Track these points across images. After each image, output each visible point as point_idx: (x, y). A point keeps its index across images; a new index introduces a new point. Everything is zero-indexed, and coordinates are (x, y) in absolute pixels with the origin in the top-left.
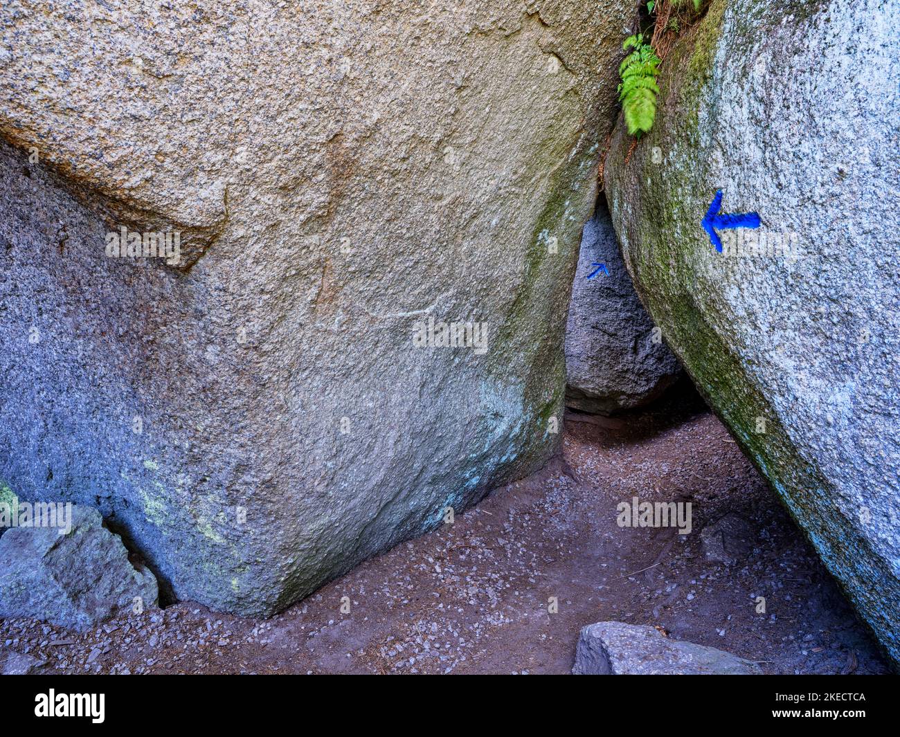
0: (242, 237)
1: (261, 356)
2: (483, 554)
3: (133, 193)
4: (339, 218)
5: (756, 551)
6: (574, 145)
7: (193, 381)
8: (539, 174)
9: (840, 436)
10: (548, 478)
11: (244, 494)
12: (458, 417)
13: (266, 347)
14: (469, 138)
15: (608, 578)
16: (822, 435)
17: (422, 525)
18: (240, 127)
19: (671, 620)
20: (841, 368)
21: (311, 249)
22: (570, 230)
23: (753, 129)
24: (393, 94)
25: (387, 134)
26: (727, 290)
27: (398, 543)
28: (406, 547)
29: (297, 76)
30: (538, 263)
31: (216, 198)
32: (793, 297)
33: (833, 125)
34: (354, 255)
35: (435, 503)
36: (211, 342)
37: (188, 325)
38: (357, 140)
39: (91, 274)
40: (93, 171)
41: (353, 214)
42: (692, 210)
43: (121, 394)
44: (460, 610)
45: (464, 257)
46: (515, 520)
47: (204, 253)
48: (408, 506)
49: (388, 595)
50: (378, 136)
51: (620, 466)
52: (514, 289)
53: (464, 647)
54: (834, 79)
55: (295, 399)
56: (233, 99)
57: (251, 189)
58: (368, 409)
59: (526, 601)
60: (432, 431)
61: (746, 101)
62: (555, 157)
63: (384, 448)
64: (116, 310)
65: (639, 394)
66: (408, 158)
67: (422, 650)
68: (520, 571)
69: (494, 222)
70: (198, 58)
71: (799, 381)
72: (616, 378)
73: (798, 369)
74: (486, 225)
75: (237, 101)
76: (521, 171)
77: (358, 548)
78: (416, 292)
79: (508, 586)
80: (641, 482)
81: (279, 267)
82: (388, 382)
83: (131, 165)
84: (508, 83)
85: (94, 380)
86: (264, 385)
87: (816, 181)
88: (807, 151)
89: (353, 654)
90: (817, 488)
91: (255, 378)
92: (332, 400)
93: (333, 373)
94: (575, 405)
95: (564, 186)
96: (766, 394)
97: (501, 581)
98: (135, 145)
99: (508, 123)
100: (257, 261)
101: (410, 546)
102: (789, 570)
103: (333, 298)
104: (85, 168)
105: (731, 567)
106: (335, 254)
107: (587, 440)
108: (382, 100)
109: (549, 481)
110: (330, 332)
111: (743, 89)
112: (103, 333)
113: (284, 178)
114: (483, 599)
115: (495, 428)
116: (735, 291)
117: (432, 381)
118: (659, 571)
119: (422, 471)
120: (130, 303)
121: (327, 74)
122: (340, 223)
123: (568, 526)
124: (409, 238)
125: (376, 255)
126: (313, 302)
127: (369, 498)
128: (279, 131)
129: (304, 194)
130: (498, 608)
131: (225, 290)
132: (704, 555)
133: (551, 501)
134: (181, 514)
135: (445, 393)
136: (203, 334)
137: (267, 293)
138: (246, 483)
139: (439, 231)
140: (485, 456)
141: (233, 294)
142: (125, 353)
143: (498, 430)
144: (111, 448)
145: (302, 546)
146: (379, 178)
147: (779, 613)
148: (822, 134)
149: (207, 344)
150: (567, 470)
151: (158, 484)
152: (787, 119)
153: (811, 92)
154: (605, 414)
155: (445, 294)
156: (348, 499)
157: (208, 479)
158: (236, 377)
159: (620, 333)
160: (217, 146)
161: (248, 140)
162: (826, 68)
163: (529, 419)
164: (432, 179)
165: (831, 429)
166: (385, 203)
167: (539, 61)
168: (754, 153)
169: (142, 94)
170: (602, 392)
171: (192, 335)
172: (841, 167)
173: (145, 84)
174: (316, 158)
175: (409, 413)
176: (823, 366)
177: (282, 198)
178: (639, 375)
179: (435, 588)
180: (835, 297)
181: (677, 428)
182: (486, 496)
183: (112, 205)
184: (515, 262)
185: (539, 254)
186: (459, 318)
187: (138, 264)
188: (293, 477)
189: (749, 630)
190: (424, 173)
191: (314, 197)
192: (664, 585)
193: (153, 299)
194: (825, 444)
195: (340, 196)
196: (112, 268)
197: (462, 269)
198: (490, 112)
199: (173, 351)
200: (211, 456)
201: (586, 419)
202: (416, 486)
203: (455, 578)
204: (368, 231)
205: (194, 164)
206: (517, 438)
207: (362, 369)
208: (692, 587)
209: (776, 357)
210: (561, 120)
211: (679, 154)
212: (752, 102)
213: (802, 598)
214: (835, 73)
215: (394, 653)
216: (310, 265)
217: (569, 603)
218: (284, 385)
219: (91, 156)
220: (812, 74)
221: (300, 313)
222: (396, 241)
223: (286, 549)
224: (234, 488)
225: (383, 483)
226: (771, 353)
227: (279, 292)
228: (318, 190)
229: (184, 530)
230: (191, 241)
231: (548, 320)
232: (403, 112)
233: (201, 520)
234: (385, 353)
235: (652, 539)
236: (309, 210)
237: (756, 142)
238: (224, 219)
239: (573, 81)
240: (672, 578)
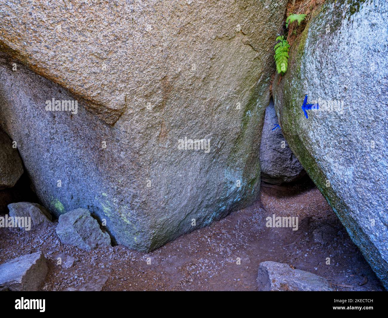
0: (132, 113)
1: (140, 156)
2: (226, 236)
3: (94, 98)
4: (167, 106)
5: (335, 239)
6: (259, 78)
7: (117, 164)
8: (245, 90)
9: (350, 187)
10: (254, 209)
11: (136, 206)
12: (215, 182)
13: (141, 153)
14: (216, 77)
15: (275, 247)
16: (343, 187)
17: (203, 224)
18: (130, 75)
19: (297, 264)
20: (349, 161)
21: (157, 117)
22: (260, 111)
23: (317, 72)
24: (186, 61)
25: (184, 76)
26: (309, 133)
27: (194, 230)
28: (197, 232)
29: (150, 57)
30: (246, 123)
31: (122, 100)
32: (331, 135)
33: (342, 71)
34: (173, 120)
35: (208, 215)
36: (122, 150)
37: (114, 144)
38: (173, 79)
39: (81, 127)
40: (81, 91)
41: (172, 105)
42: (299, 102)
43: (93, 169)
44: (216, 256)
45: (215, 121)
46: (240, 224)
47: (119, 119)
48: (197, 215)
49: (190, 248)
50: (180, 77)
51: (284, 205)
52: (237, 133)
53: (217, 269)
54: (342, 54)
55: (152, 172)
56: (128, 66)
57: (135, 96)
58: (180, 177)
59: (242, 254)
60: (205, 187)
61: (314, 62)
62: (252, 83)
63: (186, 192)
64: (90, 139)
65: (293, 177)
66: (192, 84)
67: (202, 269)
68: (241, 243)
69: (227, 108)
70: (116, 52)
71: (335, 167)
72: (283, 170)
73: (335, 162)
74: (224, 109)
75: (129, 66)
76: (238, 88)
77: (178, 230)
78: (197, 134)
79: (235, 248)
80: (292, 212)
81: (145, 124)
82: (187, 167)
83: (93, 89)
84: (231, 56)
85: (84, 164)
86: (141, 166)
87: (337, 91)
88: (334, 80)
89: (177, 268)
90: (344, 209)
91: (138, 164)
92: (166, 173)
93: (166, 163)
94: (266, 181)
95: (256, 94)
96: (324, 172)
97: (233, 246)
98: (94, 82)
99: (231, 71)
100: (137, 122)
101: (199, 231)
102: (347, 246)
103: (165, 136)
104: (78, 90)
105: (324, 245)
106: (166, 119)
107: (271, 195)
108: (182, 64)
109: (254, 210)
110: (164, 148)
111: (313, 58)
112: (86, 147)
113: (146, 92)
114: (225, 252)
115: (231, 187)
116: (312, 133)
117: (204, 168)
118: (295, 246)
119: (201, 202)
120: (94, 137)
121: (161, 56)
122: (167, 108)
123: (261, 228)
124: (193, 114)
125: (181, 120)
126: (158, 137)
127: (181, 211)
128: (144, 76)
129: (153, 98)
130: (231, 256)
131: (126, 132)
132: (314, 240)
133: (255, 218)
134: (116, 213)
135: (210, 173)
136: (119, 148)
137: (141, 133)
138: (137, 202)
139: (205, 111)
140: (227, 199)
141: (129, 133)
142: (94, 154)
143: (232, 188)
144: (91, 188)
145: (157, 227)
146: (181, 92)
147: (340, 263)
148: (339, 74)
149: (121, 151)
150: (262, 206)
151: (107, 201)
152: (327, 69)
153: (335, 59)
154: (278, 184)
155: (209, 135)
156: (174, 210)
157: (124, 200)
158: (131, 163)
159: (285, 152)
160: (122, 82)
161: (133, 79)
162: (340, 50)
163: (245, 185)
164: (202, 92)
165: (346, 185)
166: (184, 101)
167: (243, 48)
168: (317, 81)
169: (97, 65)
170: (277, 176)
171: (116, 148)
172: (345, 86)
173: (98, 61)
174: (158, 85)
175: (196, 179)
176: (343, 161)
177: (146, 99)
178: (293, 169)
179: (208, 247)
180: (345, 135)
181: (309, 191)
182: (229, 214)
183: (87, 102)
184: (237, 123)
185: (247, 120)
186: (214, 144)
187: (97, 123)
188: (153, 200)
189: (328, 268)
190: (199, 90)
191: (158, 99)
192: (297, 251)
193: (102, 135)
194: (345, 191)
195: (167, 98)
196: (88, 124)
197: (215, 125)
198: (224, 67)
199: (109, 154)
200: (124, 192)
201: (271, 186)
202: (200, 208)
203: (215, 244)
204: (178, 111)
205: (114, 88)
206: (240, 192)
207: (177, 162)
208: (307, 252)
209: (326, 158)
210: (253, 69)
211: (295, 82)
212: (316, 62)
213: (350, 257)
214: (343, 52)
215: (192, 269)
216: (156, 123)
217: (258, 256)
218: (148, 167)
219: (80, 86)
220: (335, 52)
221: (153, 141)
222: (188, 115)
223: (152, 227)
224: (132, 203)
225: (186, 206)
226: (325, 156)
227: (145, 133)
228: (159, 96)
229: (117, 218)
230: (114, 115)
231: (252, 146)
232: (190, 68)
233: (123, 215)
234: (186, 156)
235: (294, 234)
236: (155, 103)
237: (318, 77)
238: (125, 107)
239: (257, 55)
240: (300, 248)
